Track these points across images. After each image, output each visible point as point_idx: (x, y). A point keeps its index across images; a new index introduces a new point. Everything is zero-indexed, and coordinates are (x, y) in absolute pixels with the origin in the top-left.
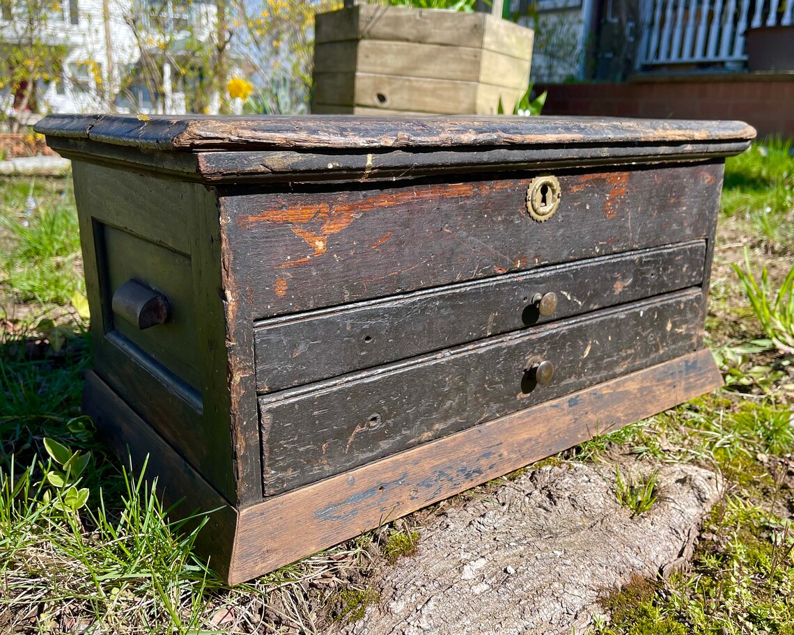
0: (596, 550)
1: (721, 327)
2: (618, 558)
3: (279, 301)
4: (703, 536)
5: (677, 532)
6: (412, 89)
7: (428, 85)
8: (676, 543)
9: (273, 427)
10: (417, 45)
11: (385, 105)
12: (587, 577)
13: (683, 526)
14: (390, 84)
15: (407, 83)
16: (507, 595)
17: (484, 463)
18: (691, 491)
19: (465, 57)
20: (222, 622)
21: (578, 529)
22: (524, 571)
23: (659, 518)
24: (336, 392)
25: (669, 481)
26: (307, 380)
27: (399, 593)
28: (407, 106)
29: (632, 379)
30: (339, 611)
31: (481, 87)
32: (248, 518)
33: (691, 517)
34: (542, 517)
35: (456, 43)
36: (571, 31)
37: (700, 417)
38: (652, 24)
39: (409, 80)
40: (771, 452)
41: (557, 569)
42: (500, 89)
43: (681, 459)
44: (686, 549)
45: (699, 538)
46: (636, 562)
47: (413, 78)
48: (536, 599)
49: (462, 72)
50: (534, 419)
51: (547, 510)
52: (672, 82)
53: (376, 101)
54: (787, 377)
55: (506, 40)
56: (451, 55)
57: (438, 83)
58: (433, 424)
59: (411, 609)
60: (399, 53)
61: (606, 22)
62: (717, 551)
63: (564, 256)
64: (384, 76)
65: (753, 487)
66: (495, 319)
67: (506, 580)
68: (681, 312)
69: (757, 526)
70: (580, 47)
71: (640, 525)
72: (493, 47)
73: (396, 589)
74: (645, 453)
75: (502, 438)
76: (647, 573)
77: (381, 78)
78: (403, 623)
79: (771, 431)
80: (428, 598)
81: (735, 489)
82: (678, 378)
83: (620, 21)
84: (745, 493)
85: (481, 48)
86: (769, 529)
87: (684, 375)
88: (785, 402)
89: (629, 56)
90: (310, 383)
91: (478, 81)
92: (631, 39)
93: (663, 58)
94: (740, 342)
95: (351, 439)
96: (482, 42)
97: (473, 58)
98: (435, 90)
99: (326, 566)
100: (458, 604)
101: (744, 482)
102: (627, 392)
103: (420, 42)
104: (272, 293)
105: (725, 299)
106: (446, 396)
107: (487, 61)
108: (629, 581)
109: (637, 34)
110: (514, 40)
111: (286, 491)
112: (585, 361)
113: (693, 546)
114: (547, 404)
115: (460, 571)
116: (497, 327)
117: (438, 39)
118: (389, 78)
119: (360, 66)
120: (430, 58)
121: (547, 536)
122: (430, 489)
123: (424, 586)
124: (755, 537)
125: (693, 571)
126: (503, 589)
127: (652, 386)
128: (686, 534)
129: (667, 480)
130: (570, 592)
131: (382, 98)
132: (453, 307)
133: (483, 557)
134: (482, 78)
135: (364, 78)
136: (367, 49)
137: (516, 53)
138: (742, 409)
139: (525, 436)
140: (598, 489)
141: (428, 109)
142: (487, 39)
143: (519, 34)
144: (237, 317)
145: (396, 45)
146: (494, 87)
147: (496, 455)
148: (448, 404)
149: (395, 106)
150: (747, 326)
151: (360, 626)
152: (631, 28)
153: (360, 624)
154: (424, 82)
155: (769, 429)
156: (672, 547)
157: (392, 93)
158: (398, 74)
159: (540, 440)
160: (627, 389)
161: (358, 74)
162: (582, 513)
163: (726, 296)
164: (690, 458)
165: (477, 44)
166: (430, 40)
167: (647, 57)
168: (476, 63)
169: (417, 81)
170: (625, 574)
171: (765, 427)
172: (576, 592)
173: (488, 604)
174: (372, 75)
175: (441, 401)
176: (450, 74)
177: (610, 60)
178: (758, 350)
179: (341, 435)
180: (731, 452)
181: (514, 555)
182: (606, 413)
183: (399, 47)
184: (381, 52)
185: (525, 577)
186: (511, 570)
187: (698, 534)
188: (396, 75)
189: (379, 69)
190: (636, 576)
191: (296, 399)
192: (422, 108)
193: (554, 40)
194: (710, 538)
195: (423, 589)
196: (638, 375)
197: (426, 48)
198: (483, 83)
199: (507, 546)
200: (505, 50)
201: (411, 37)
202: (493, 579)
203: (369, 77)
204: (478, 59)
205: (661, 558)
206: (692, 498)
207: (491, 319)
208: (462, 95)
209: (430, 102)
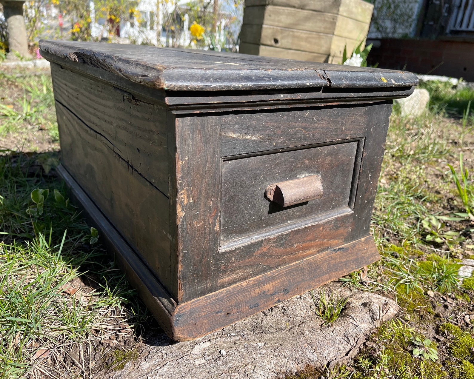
0: (287, 345)
1: (440, 201)
2: (300, 352)
4: (367, 344)
5: (348, 339)
6: (294, 37)
7: (303, 35)
8: (346, 346)
10: (300, 10)
11: (278, 45)
12: (272, 363)
13: (354, 335)
14: (282, 33)
15: (291, 33)
16: (215, 369)
18: (368, 312)
19: (327, 19)
20: (41, 357)
21: (282, 329)
22: (232, 354)
23: (339, 329)
25: (357, 304)
27: (150, 356)
28: (290, 47)
30: (110, 363)
31: (335, 38)
33: (363, 330)
34: (260, 318)
35: (322, 10)
36: (410, 7)
37: (397, 262)
38: (460, 7)
39: (293, 32)
40: (439, 290)
41: (254, 356)
42: (347, 40)
43: (372, 289)
44: (351, 351)
45: (364, 344)
46: (312, 356)
47: (295, 30)
48: (233, 374)
49: (325, 28)
51: (265, 314)
52: (465, 42)
53: (273, 42)
54: (470, 240)
55: (354, 10)
56: (319, 18)
57: (310, 34)
59: (152, 369)
60: (289, 14)
61: (432, 3)
62: (372, 355)
64: (278, 28)
65: (415, 313)
67: (218, 359)
69: (407, 341)
70: (414, 17)
71: (324, 332)
72: (345, 14)
73: (150, 353)
74: (347, 283)
76: (318, 364)
77: (277, 29)
78: (144, 377)
79: (443, 277)
80: (166, 362)
81: (403, 313)
83: (441, 3)
84: (408, 317)
85: (338, 14)
86: (414, 345)
88: (461, 257)
89: (443, 24)
91: (333, 34)
92: (446, 14)
93: (464, 28)
94: (448, 212)
96: (338, 11)
97: (332, 20)
98: (308, 38)
99: (115, 332)
100: (182, 370)
101: (410, 309)
103: (302, 9)
105: (451, 182)
107: (340, 22)
108: (302, 369)
109: (450, 11)
110: (360, 10)
113: (358, 349)
115: (192, 348)
117: (312, 7)
118: (282, 30)
119: (265, 22)
120: (307, 19)
121: (258, 332)
123: (166, 354)
124: (402, 349)
125: (352, 366)
126: (213, 364)
128: (356, 341)
129: (356, 303)
130: (258, 372)
131: (276, 41)
133: (210, 340)
134: (336, 33)
135: (267, 28)
136: (270, 11)
137: (360, 18)
138: (428, 259)
140: (304, 304)
141: (302, 49)
142: (341, 9)
143: (363, 6)
145: (288, 10)
146: (344, 39)
149: (283, 46)
150: (458, 202)
151: (119, 374)
152: (447, 8)
153: (119, 373)
154: (302, 33)
155: (441, 275)
156: (342, 348)
157: (283, 38)
158: (288, 27)
161: (264, 26)
162: (287, 318)
163: (452, 181)
164: (379, 288)
165: (336, 12)
166: (308, 8)
167: (454, 26)
168: (333, 23)
169: (297, 32)
170: (302, 364)
171: (439, 273)
172: (262, 373)
173: (201, 373)
174: (272, 27)
176: (317, 29)
177: (431, 25)
178: (458, 219)
180: (410, 287)
181: (231, 342)
183: (289, 11)
184: (278, 13)
185: (231, 358)
186: (224, 352)
187: (365, 341)
188: (285, 28)
189: (276, 24)
190: (309, 365)
192: (299, 48)
193: (398, 12)
194: (371, 346)
195: (165, 356)
197: (305, 13)
198: (336, 36)
199: (229, 335)
200: (352, 16)
201: (296, 5)
202: (210, 357)
203: (270, 28)
204: (335, 21)
205: (331, 355)
206: (368, 317)
208: (323, 42)
209: (304, 45)
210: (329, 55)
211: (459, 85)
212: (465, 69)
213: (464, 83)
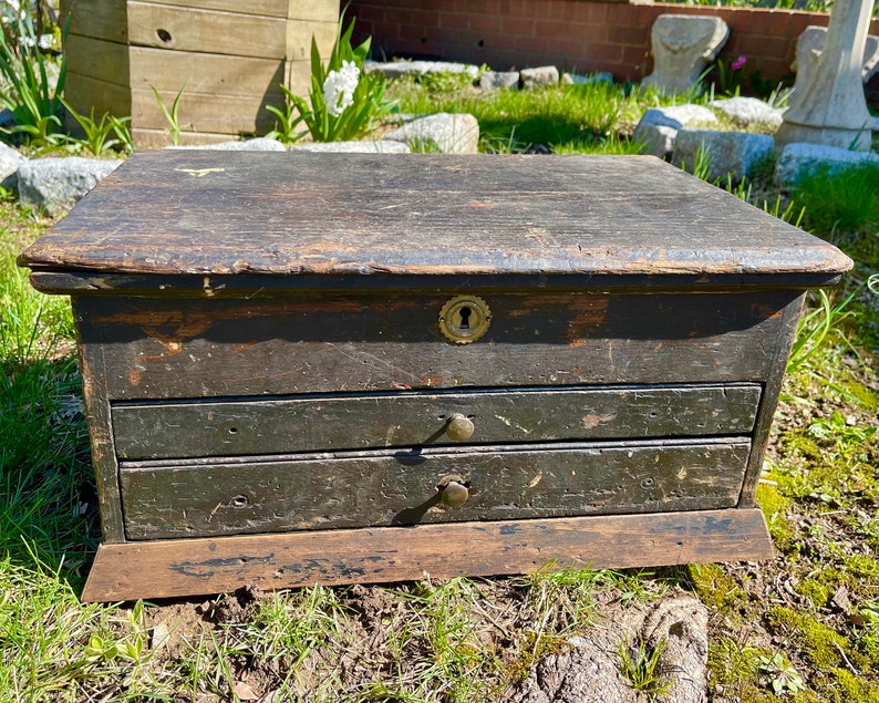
3: (133, 389)
6: (203, 24)
7: (223, 21)
9: (131, 487)
11: (170, 44)
14: (174, 17)
15: (197, 17)
17: (368, 564)
24: (195, 470)
26: (167, 456)
28: (198, 46)
29: (610, 523)
31: (290, 25)
32: (108, 552)
39: (199, 14)
42: (312, 25)
47: (204, 12)
49: (266, 5)
50: (447, 536)
53: (157, 39)
57: (236, 18)
58: (311, 516)
63: (499, 380)
66: (397, 432)
68: (703, 461)
69: (753, 670)
74: (630, 598)
75: (398, 547)
77: (161, 9)
82: (688, 534)
86: (768, 674)
87: (700, 533)
90: (169, 458)
91: (287, 17)
95: (214, 512)
98: (234, 26)
101: (721, 605)
102: (597, 535)
104: (126, 381)
106: (330, 494)
111: (147, 540)
112: (531, 492)
114: (470, 524)
116: (400, 439)
118: (172, 10)
122: (298, 574)
127: (640, 536)
131: (165, 36)
132: (339, 414)
134: (290, 15)
135: (138, 8)
139: (430, 551)
141: (226, 50)
144: (92, 396)
146: (305, 23)
147: (386, 561)
148: (330, 502)
149: (183, 45)
154: (218, 16)
157: (177, 30)
158: (185, 5)
159: (449, 559)
160: (596, 531)
161: (131, 3)
169: (210, 15)
174: (148, 5)
175: (322, 498)
176: (249, 8)
179: (204, 507)
182: (555, 551)
188: (180, 6)
191: (153, 469)
196: (619, 520)
198: (292, 19)
203: (146, 8)
207: (391, 430)
208: (267, 33)
209: (228, 42)
210: (284, 60)
211: (483, 78)
212: (481, 44)
213: (491, 74)
